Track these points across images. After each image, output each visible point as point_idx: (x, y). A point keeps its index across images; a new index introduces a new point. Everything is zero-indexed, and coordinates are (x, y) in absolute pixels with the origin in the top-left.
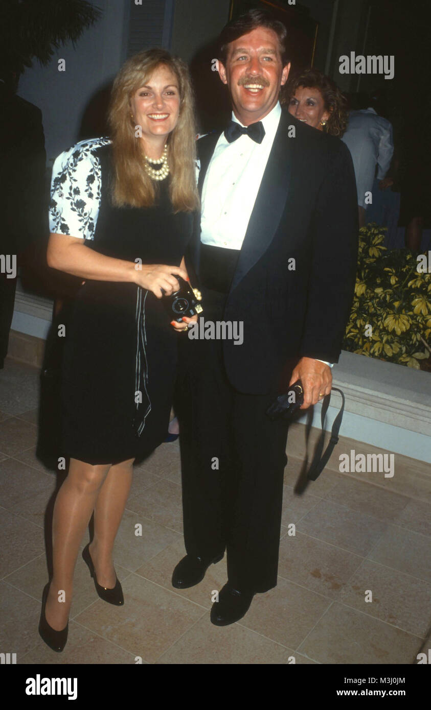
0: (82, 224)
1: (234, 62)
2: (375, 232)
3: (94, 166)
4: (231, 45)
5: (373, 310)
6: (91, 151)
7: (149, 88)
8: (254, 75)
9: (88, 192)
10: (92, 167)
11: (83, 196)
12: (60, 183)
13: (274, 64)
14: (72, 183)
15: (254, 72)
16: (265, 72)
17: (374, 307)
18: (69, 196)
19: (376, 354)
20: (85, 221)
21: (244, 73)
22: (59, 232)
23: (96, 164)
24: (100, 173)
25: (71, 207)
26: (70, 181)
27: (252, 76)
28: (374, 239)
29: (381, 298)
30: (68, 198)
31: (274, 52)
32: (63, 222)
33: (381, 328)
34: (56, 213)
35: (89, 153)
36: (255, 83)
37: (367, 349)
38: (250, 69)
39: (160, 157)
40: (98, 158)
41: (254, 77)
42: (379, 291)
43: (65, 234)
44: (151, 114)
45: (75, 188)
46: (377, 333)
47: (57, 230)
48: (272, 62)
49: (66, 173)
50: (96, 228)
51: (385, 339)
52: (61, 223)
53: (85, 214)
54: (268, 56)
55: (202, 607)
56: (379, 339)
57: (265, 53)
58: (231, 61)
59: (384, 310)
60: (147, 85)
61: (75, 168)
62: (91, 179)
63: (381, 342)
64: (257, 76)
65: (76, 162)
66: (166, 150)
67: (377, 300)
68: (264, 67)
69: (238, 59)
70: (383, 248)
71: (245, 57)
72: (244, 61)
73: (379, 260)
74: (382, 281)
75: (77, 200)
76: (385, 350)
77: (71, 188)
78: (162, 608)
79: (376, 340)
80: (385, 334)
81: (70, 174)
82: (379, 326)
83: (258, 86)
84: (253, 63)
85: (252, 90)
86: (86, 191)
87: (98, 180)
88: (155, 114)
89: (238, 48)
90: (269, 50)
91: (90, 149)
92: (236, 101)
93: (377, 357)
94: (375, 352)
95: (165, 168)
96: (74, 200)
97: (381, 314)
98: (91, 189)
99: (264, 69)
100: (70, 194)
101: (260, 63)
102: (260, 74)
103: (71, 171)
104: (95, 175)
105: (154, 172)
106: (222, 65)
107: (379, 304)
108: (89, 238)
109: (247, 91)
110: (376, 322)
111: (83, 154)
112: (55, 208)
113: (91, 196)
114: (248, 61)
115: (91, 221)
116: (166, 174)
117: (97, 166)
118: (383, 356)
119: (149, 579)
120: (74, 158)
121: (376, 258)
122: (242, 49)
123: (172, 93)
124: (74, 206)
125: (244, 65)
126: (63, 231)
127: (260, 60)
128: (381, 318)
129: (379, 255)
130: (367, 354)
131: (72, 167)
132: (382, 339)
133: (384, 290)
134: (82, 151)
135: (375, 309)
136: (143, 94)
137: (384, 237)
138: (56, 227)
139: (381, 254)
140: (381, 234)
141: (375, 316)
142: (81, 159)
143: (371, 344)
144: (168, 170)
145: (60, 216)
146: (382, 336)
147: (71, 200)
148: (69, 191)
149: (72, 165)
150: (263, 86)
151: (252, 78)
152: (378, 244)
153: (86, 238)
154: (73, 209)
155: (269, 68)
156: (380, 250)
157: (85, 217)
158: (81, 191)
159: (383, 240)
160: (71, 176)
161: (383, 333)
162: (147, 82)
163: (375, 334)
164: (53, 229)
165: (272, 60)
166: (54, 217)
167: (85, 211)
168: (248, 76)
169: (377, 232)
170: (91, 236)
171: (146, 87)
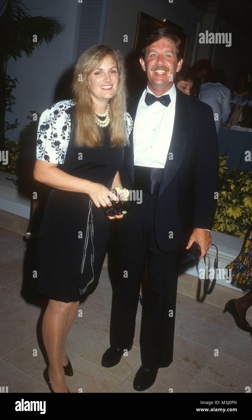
0: (58, 155)
1: (149, 58)
2: (221, 159)
3: (67, 120)
4: (148, 48)
5: (220, 204)
6: (65, 110)
7: (101, 69)
8: (160, 65)
9: (62, 136)
10: (66, 121)
11: (59, 139)
12: (45, 130)
13: (172, 58)
14: (53, 130)
15: (160, 63)
16: (167, 63)
17: (221, 202)
18: (50, 138)
19: (222, 230)
20: (60, 153)
21: (155, 64)
22: (43, 159)
23: (68, 118)
24: (70, 124)
25: (52, 145)
26: (52, 129)
27: (159, 65)
28: (221, 162)
29: (225, 197)
30: (50, 140)
31: (172, 52)
32: (46, 154)
33: (225, 215)
34: (41, 148)
35: (64, 112)
36: (161, 69)
37: (216, 227)
38: (157, 61)
39: (105, 112)
40: (69, 115)
41: (160, 66)
42: (224, 193)
43: (47, 161)
44: (102, 86)
45: (55, 133)
46: (222, 218)
47: (42, 158)
48: (171, 58)
49: (49, 124)
50: (66, 157)
51: (227, 221)
52: (45, 154)
53: (60, 150)
54: (168, 54)
55: (120, 378)
56: (224, 222)
57: (167, 52)
58: (147, 57)
59: (227, 204)
60: (99, 68)
61: (55, 121)
62: (65, 128)
63: (225, 223)
64: (161, 65)
65: (56, 117)
66: (108, 107)
67: (223, 198)
68: (166, 60)
69: (151, 56)
70: (226, 168)
71: (155, 55)
72: (154, 57)
73: (224, 175)
74: (226, 187)
75: (56, 141)
76: (227, 228)
77: (52, 133)
78: (95, 378)
79: (222, 222)
80: (227, 219)
81: (52, 125)
82: (224, 214)
83: (162, 71)
84: (160, 58)
85: (159, 73)
86: (61, 135)
87: (69, 128)
88: (104, 86)
89: (151, 49)
90: (169, 51)
91: (65, 109)
92: (150, 80)
93: (222, 232)
94: (221, 229)
95: (108, 119)
96: (53, 141)
97: (225, 206)
98: (64, 134)
99: (166, 62)
100: (51, 137)
101: (164, 59)
102: (163, 64)
103: (52, 123)
104: (67, 126)
105: (101, 122)
106: (143, 60)
107: (224, 201)
108: (61, 163)
109: (156, 74)
110: (222, 211)
111: (61, 112)
112: (41, 145)
113: (64, 138)
114: (156, 57)
115: (63, 153)
116: (108, 122)
117: (68, 120)
118: (225, 232)
119: (88, 361)
120: (54, 115)
121: (222, 174)
122: (153, 50)
123: (114, 72)
124: (53, 145)
125: (154, 59)
126: (46, 160)
127: (164, 56)
128: (225, 209)
129: (224, 173)
130: (216, 230)
131: (53, 120)
132: (225, 221)
133: (227, 192)
134: (60, 111)
135: (221, 204)
136: (97, 74)
137: (226, 161)
138: (41, 156)
139: (224, 172)
140: (225, 160)
141: (221, 208)
142: (59, 116)
143: (219, 224)
144: (109, 120)
145: (44, 150)
146: (225, 220)
147: (51, 141)
148: (51, 135)
149: (53, 119)
150: (166, 71)
151: (159, 66)
152: (224, 166)
153: (60, 163)
154: (53, 147)
155: (169, 61)
156: (224, 169)
157: (60, 151)
158: (58, 135)
159: (226, 163)
160: (52, 126)
161: (226, 218)
162: (100, 66)
163: (221, 218)
164: (39, 158)
165: (171, 56)
166: (40, 150)
167: (60, 147)
168: (157, 66)
169: (223, 159)
170: (62, 162)
171: (99, 69)
